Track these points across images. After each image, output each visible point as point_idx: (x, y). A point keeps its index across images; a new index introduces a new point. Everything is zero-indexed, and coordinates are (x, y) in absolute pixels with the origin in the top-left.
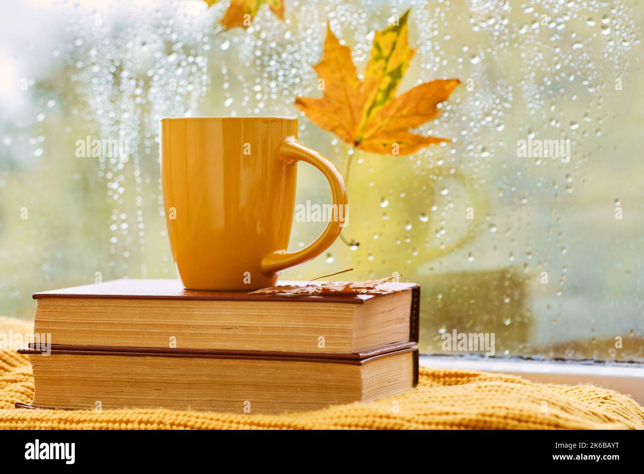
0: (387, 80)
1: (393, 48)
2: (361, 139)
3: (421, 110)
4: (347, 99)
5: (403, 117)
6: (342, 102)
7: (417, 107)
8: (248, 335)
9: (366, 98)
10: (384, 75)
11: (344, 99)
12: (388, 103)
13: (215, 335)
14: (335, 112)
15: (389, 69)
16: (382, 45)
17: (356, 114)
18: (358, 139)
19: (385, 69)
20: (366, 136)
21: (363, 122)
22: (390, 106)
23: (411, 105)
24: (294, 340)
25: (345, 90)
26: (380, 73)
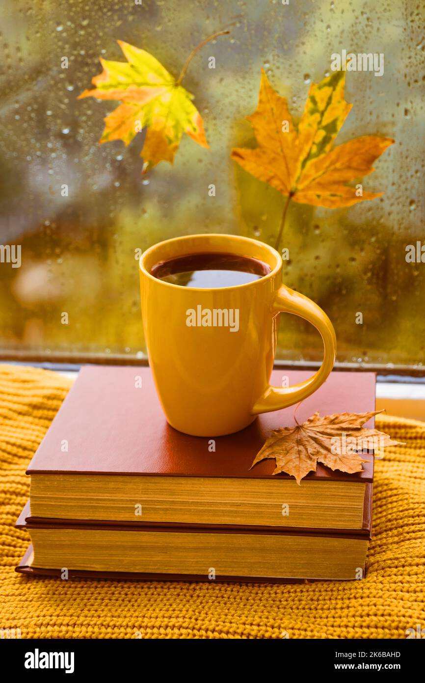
0: (322, 133)
1: (329, 102)
2: (296, 189)
3: (354, 164)
4: (282, 151)
5: (336, 170)
6: (278, 154)
7: (350, 160)
8: (257, 512)
9: (301, 150)
10: (319, 129)
11: (279, 150)
12: (322, 156)
13: (223, 511)
14: (270, 163)
15: (324, 123)
16: (318, 99)
17: (290, 166)
18: (293, 190)
19: (320, 123)
20: (300, 187)
21: (298, 173)
22: (325, 158)
23: (345, 159)
24: (304, 517)
25: (280, 141)
26: (315, 126)
